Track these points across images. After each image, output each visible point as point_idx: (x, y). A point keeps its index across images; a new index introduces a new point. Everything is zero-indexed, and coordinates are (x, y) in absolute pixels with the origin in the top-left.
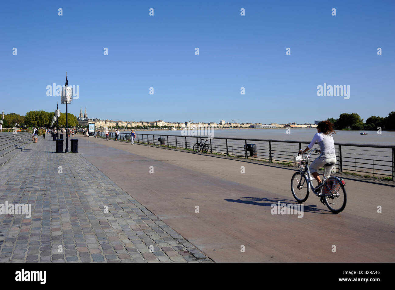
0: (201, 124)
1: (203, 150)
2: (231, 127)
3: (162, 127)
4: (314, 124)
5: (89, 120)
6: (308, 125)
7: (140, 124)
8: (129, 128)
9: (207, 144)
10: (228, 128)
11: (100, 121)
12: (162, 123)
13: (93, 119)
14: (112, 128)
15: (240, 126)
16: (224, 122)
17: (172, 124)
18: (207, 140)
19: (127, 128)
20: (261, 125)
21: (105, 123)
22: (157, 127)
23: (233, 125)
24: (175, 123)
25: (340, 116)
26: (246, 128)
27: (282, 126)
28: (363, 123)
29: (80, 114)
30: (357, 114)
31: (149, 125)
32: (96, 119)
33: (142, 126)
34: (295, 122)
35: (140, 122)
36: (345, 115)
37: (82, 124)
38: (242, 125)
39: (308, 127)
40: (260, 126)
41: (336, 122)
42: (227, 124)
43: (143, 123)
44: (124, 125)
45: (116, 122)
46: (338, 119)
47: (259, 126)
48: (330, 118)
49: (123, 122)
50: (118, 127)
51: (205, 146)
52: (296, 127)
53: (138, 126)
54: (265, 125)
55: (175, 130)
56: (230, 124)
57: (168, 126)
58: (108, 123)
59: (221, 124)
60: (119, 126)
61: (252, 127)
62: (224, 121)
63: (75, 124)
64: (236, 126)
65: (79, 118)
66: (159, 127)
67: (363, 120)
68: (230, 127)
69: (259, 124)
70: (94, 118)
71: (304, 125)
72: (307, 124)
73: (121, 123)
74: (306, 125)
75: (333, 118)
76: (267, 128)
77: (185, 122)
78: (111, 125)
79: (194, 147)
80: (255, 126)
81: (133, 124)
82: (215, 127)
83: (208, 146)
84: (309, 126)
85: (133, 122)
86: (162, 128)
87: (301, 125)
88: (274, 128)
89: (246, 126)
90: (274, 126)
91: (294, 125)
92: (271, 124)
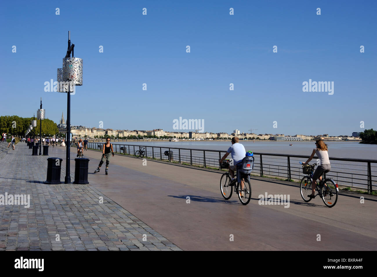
0: (209, 134)
2: (246, 138)
3: (161, 137)
4: (351, 137)
5: (71, 127)
6: (343, 137)
7: (134, 134)
8: (120, 138)
9: (144, 151)
10: (242, 139)
11: (85, 129)
12: (160, 132)
13: (77, 127)
14: (100, 137)
15: (257, 137)
16: (239, 133)
17: (173, 134)
19: (118, 137)
20: (283, 136)
21: (92, 131)
22: (155, 137)
23: (248, 136)
24: (177, 133)
26: (265, 139)
27: (310, 138)
29: (61, 120)
31: (146, 134)
32: (81, 126)
33: (137, 135)
34: (327, 134)
35: (134, 131)
37: (64, 132)
38: (259, 137)
39: (343, 139)
40: (282, 138)
42: (242, 135)
43: (137, 132)
44: (115, 134)
45: (104, 130)
47: (280, 138)
49: (113, 131)
50: (107, 137)
52: (328, 140)
53: (131, 136)
54: (289, 136)
55: (177, 141)
56: (245, 135)
57: (168, 136)
58: (95, 131)
59: (234, 134)
60: (108, 135)
61: (272, 139)
63: (54, 132)
64: (252, 137)
65: (59, 125)
66: (158, 138)
68: (244, 139)
69: (282, 135)
70: (79, 126)
71: (338, 137)
72: (342, 136)
73: (110, 132)
74: (341, 138)
76: (291, 140)
77: (190, 132)
78: (99, 133)
80: (276, 139)
81: (125, 133)
82: (226, 138)
84: (345, 139)
85: (126, 131)
86: (160, 139)
87: (335, 137)
88: (300, 140)
89: (265, 137)
90: (299, 138)
91: (325, 137)
92: (296, 135)
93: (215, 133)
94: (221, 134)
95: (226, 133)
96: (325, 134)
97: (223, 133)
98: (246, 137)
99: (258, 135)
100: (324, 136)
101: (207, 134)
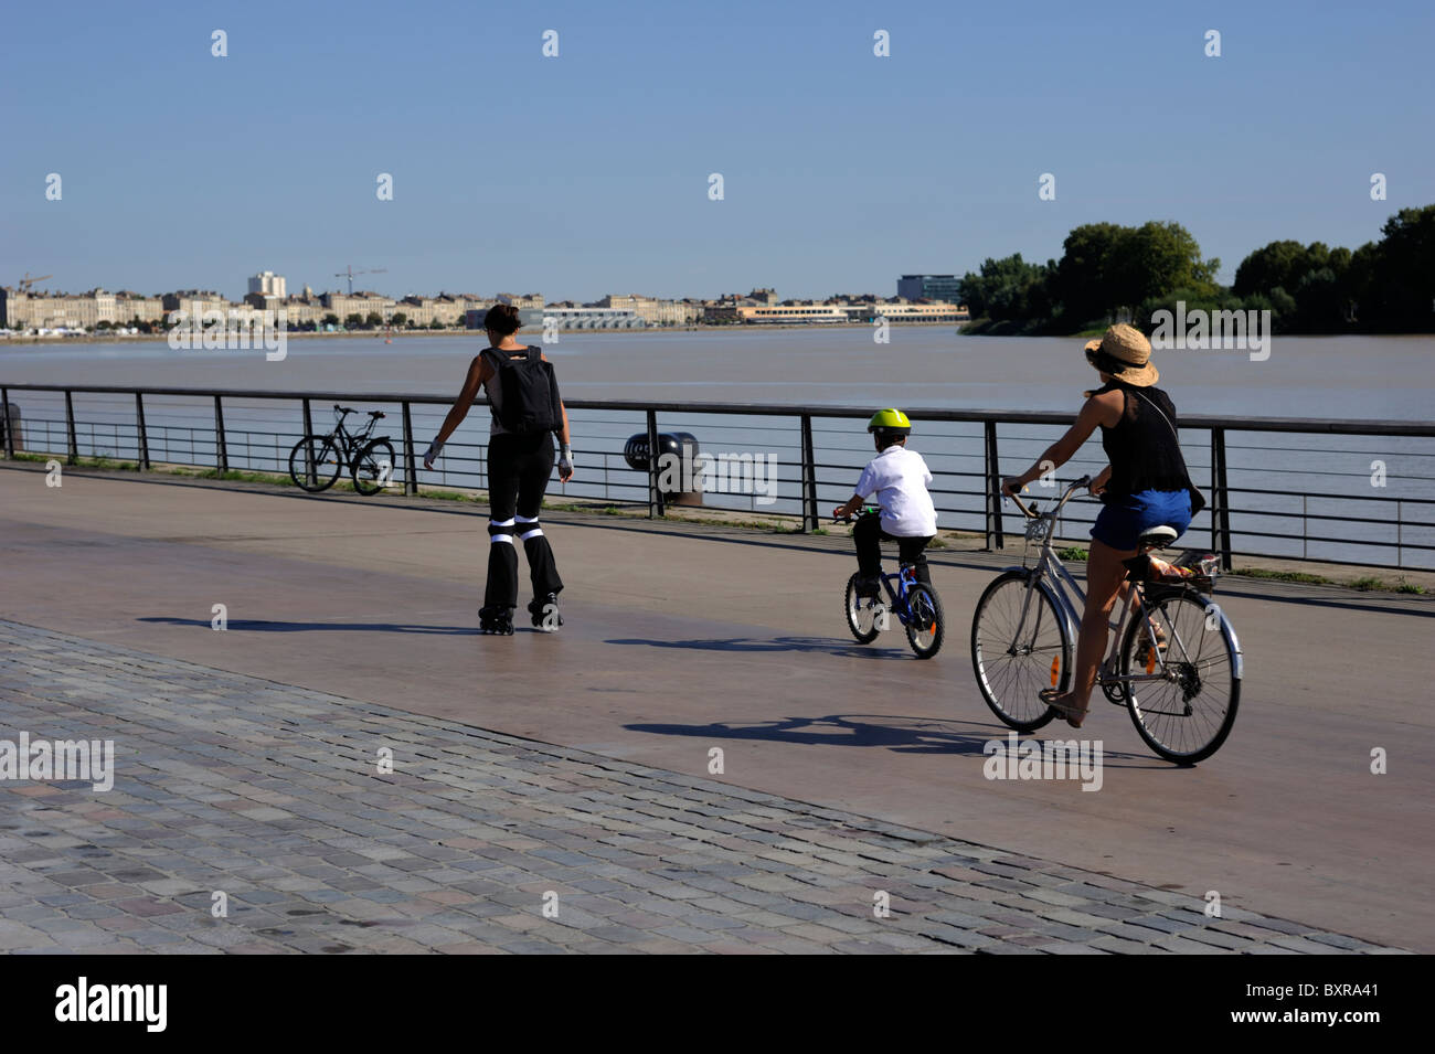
0: (111, 300)
1: (353, 472)
2: (332, 320)
4: (895, 300)
6: (851, 303)
9: (384, 441)
10: (310, 326)
15: (394, 312)
16: (280, 289)
18: (377, 415)
20: (537, 305)
23: (342, 308)
25: (1068, 244)
26: (436, 325)
27: (679, 313)
28: (1214, 286)
30: (1175, 229)
34: (768, 288)
36: (1101, 233)
38: (408, 310)
39: (852, 315)
40: (534, 317)
41: (1040, 280)
42: (304, 301)
46: (1051, 263)
48: (998, 258)
51: (368, 451)
52: (775, 322)
54: (569, 305)
56: (325, 300)
59: (258, 301)
62: (275, 280)
64: (365, 313)
67: (1214, 265)
68: (324, 323)
69: (529, 298)
71: (826, 303)
72: (845, 298)
74: (844, 306)
75: (1017, 257)
76: (580, 326)
79: (291, 460)
83: (390, 447)
84: (862, 311)
87: (810, 303)
88: (629, 326)
89: (436, 313)
90: (625, 314)
91: (758, 303)
92: (609, 298)
93: (149, 295)
94: (187, 297)
95: (213, 294)
96: (759, 289)
97: (195, 293)
98: (328, 311)
99: (399, 300)
100: (751, 300)
101: (100, 299)
